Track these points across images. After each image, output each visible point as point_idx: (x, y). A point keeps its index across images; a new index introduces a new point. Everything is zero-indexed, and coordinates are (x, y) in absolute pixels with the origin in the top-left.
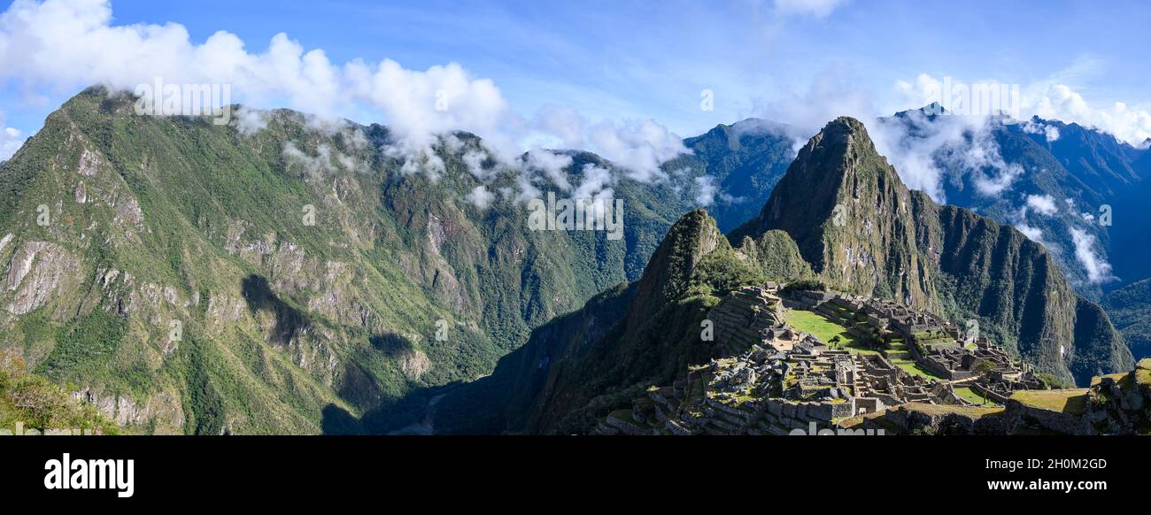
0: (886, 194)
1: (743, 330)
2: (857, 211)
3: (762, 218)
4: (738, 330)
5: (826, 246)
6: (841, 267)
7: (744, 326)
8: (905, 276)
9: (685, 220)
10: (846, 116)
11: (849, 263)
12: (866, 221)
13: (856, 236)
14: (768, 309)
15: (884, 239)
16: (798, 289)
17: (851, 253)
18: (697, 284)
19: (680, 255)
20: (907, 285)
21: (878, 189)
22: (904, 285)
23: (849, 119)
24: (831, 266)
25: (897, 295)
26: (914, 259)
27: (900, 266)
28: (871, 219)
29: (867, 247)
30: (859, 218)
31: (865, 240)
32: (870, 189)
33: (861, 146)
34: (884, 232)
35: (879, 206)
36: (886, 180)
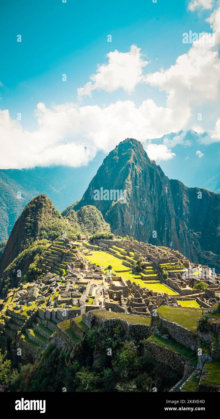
0: (155, 183)
1: (58, 264)
2: (138, 193)
3: (84, 199)
4: (55, 264)
5: (119, 214)
6: (129, 226)
7: (58, 262)
8: (168, 230)
9: (34, 201)
10: (130, 138)
11: (134, 223)
12: (143, 199)
13: (137, 207)
14: (72, 251)
15: (155, 208)
16: (98, 239)
17: (135, 217)
18: (41, 239)
19: (30, 222)
20: (169, 235)
21: (149, 179)
22: (167, 235)
23: (132, 140)
24: (123, 225)
25: (163, 241)
26: (173, 220)
27: (164, 224)
28: (146, 197)
29: (144, 214)
30: (139, 197)
31: (143, 210)
32: (145, 180)
33: (139, 155)
34: (154, 205)
35: (151, 189)
36: (155, 174)
